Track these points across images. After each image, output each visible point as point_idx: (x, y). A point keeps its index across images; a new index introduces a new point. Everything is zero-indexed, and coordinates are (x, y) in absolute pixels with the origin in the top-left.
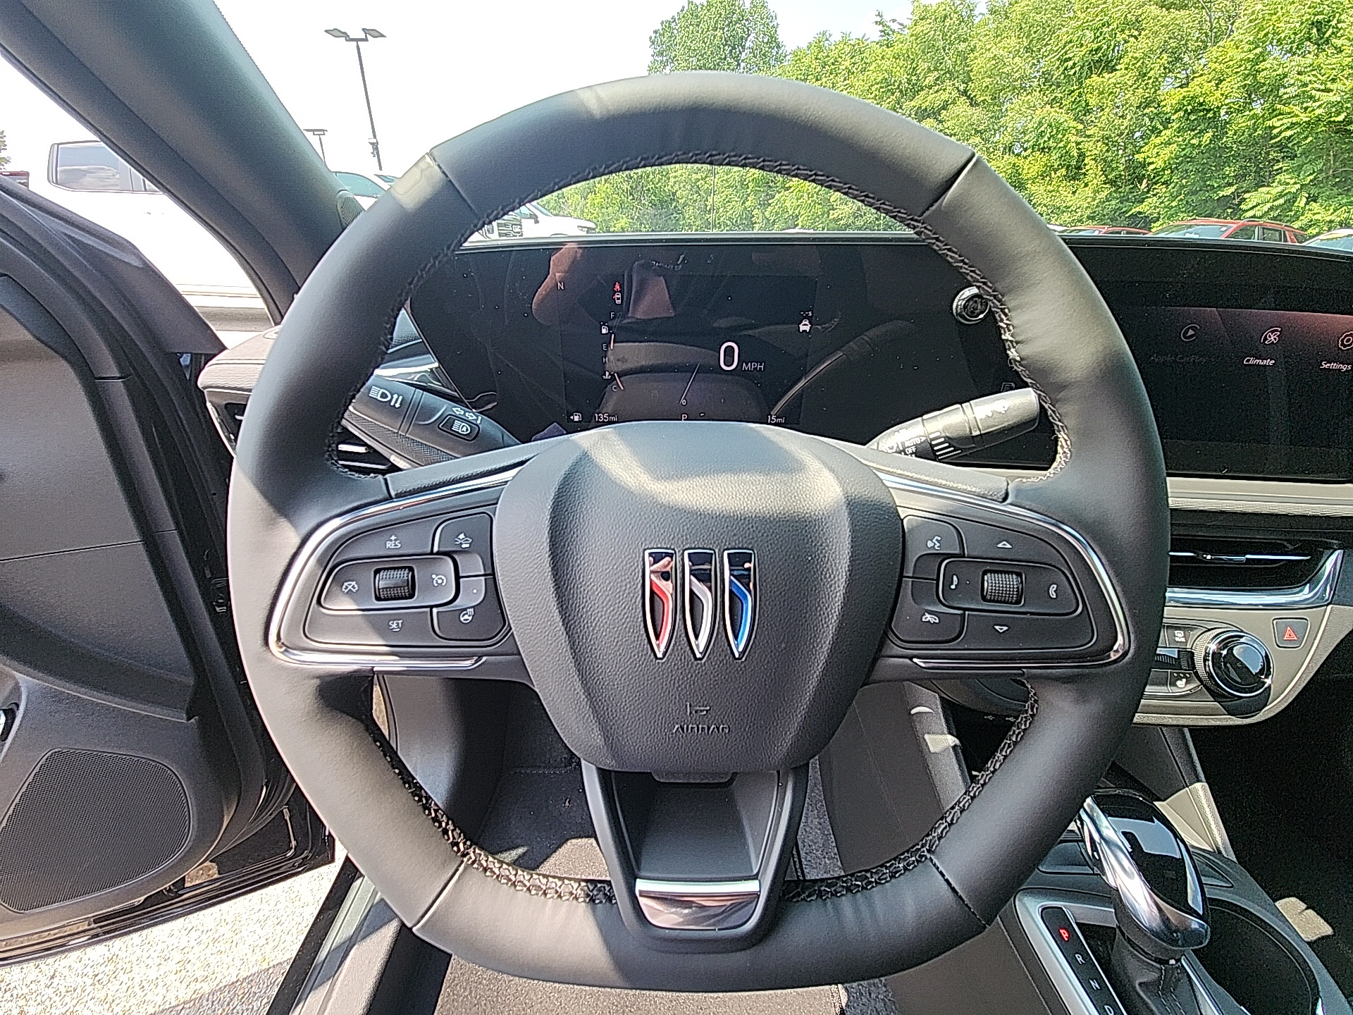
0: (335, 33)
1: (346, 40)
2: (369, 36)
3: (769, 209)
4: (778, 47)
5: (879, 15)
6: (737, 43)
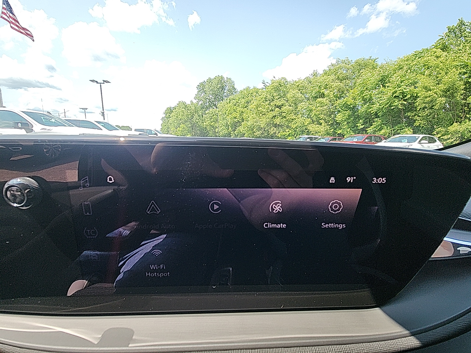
0: (93, 81)
1: (97, 83)
2: (105, 82)
3: (236, 131)
4: (235, 89)
5: (264, 81)
6: (223, 88)
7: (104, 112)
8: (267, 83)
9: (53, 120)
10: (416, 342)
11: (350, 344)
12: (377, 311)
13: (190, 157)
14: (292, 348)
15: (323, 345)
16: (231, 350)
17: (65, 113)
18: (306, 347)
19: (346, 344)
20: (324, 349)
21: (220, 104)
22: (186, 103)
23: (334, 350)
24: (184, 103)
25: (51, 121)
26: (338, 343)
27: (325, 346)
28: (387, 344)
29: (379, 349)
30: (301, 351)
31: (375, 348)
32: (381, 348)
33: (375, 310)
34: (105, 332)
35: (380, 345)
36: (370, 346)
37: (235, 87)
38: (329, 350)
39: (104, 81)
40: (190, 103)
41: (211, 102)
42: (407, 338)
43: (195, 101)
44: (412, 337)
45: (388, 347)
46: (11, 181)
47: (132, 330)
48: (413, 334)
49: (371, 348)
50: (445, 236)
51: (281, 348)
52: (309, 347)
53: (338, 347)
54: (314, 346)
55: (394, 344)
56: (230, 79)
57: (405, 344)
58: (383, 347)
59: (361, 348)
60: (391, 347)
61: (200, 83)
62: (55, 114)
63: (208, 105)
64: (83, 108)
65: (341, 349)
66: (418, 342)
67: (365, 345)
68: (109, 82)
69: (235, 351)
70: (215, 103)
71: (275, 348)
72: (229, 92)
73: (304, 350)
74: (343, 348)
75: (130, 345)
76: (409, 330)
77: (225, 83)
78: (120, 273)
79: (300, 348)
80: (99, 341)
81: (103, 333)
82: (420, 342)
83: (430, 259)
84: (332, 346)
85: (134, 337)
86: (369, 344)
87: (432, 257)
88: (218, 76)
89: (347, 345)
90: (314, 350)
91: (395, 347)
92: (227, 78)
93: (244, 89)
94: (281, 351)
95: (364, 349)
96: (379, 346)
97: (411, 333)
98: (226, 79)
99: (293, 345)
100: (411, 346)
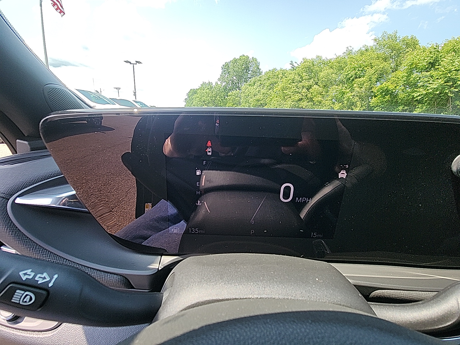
0: (127, 62)
1: (130, 64)
4: (260, 70)
5: (292, 62)
7: (136, 92)
8: (296, 63)
21: (244, 86)
22: (212, 84)
37: (260, 67)
39: (136, 62)
41: (234, 84)
43: (219, 83)
56: (256, 59)
61: (225, 63)
63: (231, 86)
64: (116, 88)
68: (141, 63)
70: (238, 85)
72: (253, 73)
92: (253, 58)
93: (270, 71)
98: (251, 59)
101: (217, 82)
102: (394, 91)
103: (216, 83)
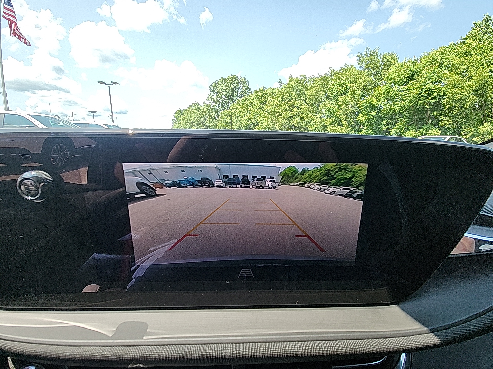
0: (101, 83)
1: (105, 85)
2: (113, 84)
4: (249, 90)
5: (280, 80)
6: (237, 88)
7: (113, 115)
9: (62, 124)
10: (435, 339)
11: (366, 339)
12: (395, 308)
13: (203, 149)
14: (306, 342)
15: (338, 340)
16: (245, 343)
17: (73, 116)
18: (321, 341)
19: (361, 339)
20: (338, 344)
22: (199, 104)
23: (349, 344)
24: (196, 104)
25: (59, 124)
26: (353, 338)
27: (340, 341)
28: (404, 340)
29: (396, 345)
30: (315, 344)
31: (391, 344)
32: (398, 344)
33: (392, 307)
34: (119, 325)
35: (397, 340)
36: (387, 341)
37: (249, 87)
38: (344, 344)
39: (113, 82)
40: (202, 105)
41: (224, 103)
42: (425, 335)
43: (207, 103)
44: (430, 334)
45: (405, 343)
46: (25, 174)
47: (146, 323)
48: (432, 331)
49: (387, 344)
50: (465, 232)
51: (295, 341)
52: (323, 341)
53: (354, 342)
54: (329, 340)
55: (411, 340)
56: (244, 79)
57: (424, 340)
58: (400, 343)
59: (377, 343)
60: (408, 343)
61: (213, 83)
62: (64, 118)
63: (220, 106)
64: (91, 111)
65: (356, 344)
66: (438, 340)
67: (381, 340)
68: (118, 84)
69: (249, 344)
70: (228, 105)
71: (289, 342)
72: (243, 92)
73: (318, 344)
74: (358, 343)
75: (144, 338)
76: (427, 327)
77: (239, 83)
78: (132, 279)
79: (315, 342)
80: (113, 334)
81: (117, 327)
82: (439, 340)
83: (450, 256)
84: (347, 340)
85: (148, 330)
86: (386, 340)
87: (451, 253)
88: (231, 75)
89: (363, 340)
90: (329, 344)
91: (412, 343)
92: (241, 77)
93: (258, 89)
94: (295, 345)
95: (380, 345)
96: (395, 342)
97: (430, 330)
98: (239, 78)
99: (307, 339)
100: (430, 343)
101: (205, 102)
102: (377, 106)
103: (203, 104)
